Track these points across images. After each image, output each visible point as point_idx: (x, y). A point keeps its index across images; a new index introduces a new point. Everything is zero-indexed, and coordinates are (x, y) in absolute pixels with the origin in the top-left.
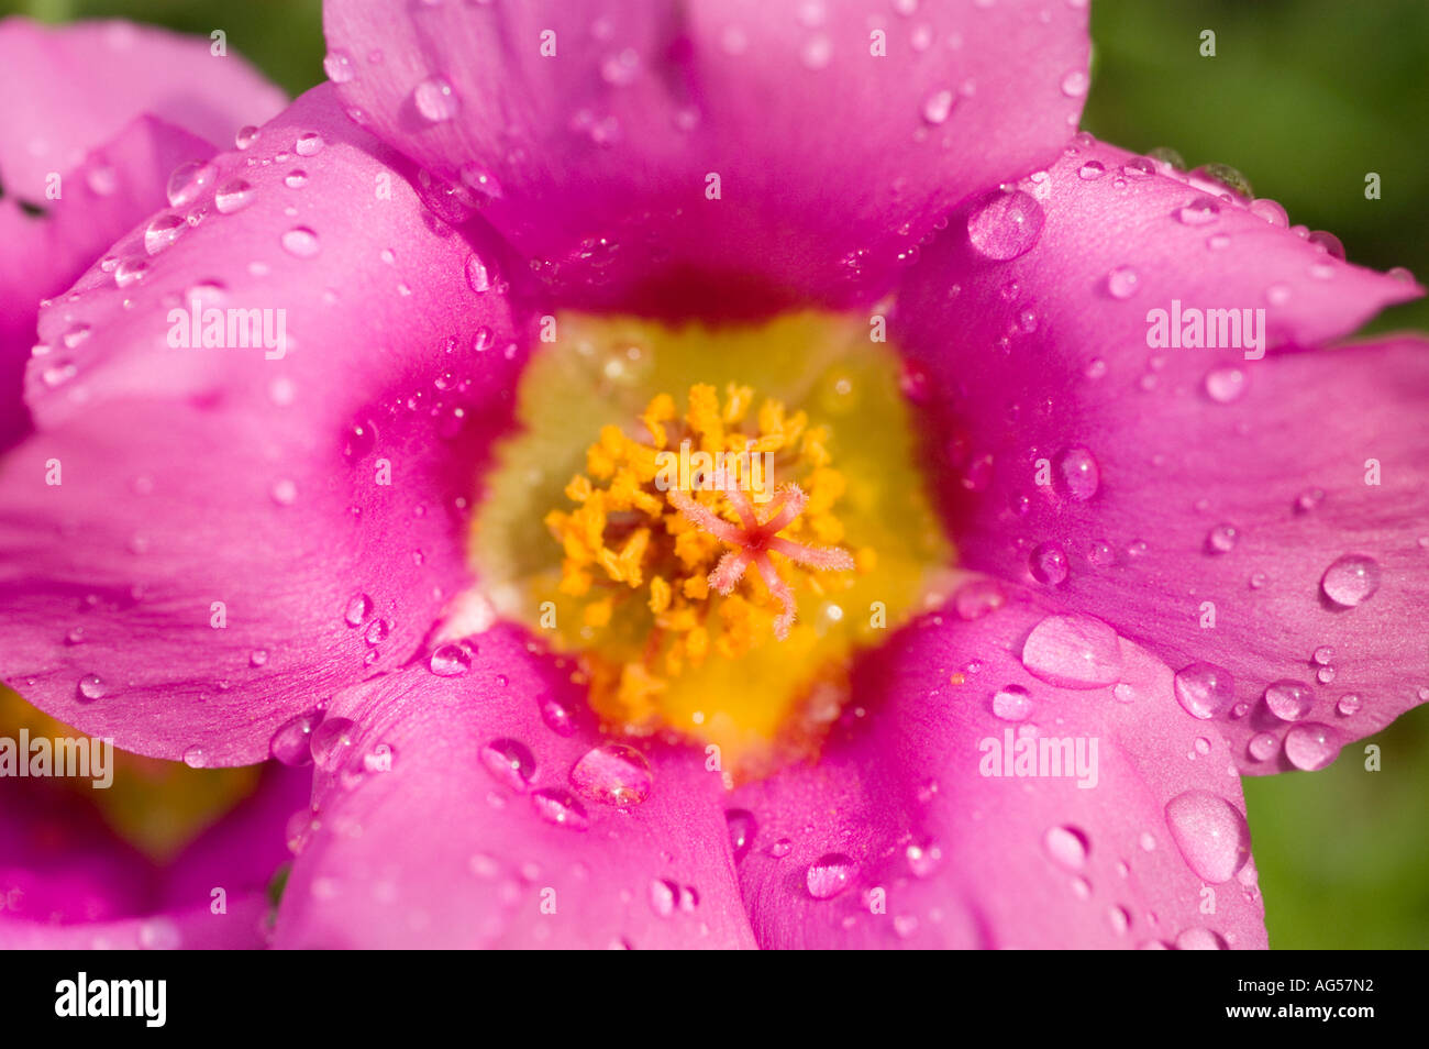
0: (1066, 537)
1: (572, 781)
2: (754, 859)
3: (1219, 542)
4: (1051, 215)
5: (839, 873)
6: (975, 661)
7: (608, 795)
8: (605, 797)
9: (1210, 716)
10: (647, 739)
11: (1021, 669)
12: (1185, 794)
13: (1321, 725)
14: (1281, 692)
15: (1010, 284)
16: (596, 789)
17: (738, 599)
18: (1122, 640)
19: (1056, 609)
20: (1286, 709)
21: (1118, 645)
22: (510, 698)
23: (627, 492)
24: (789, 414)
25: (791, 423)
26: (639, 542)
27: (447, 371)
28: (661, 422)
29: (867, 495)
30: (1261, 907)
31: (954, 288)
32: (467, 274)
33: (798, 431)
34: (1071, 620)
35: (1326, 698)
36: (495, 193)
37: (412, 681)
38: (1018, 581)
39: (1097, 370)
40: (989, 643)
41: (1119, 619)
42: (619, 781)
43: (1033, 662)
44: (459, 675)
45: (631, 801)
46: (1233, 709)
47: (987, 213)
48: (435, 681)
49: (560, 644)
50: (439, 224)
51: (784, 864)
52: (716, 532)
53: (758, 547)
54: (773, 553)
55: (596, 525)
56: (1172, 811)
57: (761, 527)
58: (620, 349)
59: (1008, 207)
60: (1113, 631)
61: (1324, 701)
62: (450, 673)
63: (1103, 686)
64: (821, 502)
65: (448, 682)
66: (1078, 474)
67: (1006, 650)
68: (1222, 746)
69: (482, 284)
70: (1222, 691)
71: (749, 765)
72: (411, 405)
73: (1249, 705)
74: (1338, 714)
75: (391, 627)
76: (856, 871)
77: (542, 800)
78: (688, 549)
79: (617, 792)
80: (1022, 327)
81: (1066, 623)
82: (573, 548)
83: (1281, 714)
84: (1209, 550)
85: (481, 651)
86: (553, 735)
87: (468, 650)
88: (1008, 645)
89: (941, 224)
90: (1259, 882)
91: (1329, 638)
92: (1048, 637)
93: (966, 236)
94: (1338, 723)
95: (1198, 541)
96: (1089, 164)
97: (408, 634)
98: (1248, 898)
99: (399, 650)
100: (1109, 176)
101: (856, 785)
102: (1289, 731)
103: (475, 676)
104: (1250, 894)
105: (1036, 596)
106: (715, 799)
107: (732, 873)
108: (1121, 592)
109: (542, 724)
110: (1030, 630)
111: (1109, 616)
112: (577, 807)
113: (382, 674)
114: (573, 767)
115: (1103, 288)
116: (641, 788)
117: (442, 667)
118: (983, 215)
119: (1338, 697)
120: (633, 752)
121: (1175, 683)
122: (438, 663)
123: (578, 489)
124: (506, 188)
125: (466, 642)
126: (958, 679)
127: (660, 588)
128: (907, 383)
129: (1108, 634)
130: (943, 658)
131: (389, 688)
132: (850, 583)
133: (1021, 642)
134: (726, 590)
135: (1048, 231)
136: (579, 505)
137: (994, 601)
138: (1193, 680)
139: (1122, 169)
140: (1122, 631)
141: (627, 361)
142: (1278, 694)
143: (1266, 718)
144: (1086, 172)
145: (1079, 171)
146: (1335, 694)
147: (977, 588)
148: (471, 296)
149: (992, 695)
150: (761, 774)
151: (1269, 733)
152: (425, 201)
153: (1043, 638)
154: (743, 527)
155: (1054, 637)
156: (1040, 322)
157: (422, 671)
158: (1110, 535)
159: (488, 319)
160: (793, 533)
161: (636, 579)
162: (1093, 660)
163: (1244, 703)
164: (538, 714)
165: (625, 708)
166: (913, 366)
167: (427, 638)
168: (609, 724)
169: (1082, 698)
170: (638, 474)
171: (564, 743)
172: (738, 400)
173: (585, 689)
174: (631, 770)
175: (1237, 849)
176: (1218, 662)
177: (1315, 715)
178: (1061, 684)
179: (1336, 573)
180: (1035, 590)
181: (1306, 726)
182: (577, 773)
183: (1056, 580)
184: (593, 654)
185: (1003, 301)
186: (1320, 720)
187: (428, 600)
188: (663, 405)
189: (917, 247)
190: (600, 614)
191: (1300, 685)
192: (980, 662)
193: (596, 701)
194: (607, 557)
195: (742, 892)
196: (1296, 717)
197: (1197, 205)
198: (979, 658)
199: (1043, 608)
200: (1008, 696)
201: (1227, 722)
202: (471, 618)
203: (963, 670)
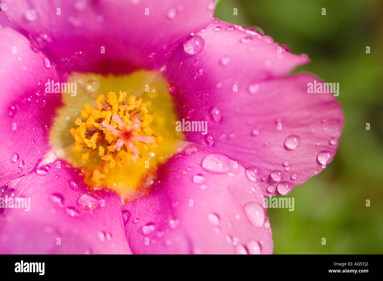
0: (213, 132)
1: (77, 204)
2: (130, 224)
3: (256, 132)
4: (206, 42)
5: (152, 228)
6: (189, 167)
7: (88, 208)
8: (87, 208)
9: (256, 181)
10: (100, 191)
11: (202, 169)
12: (249, 203)
13: (287, 182)
14: (275, 173)
15: (196, 61)
16: (84, 206)
17: (123, 151)
18: (230, 160)
19: (212, 152)
20: (277, 178)
21: (229, 162)
22: (60, 181)
23: (92, 122)
24: (137, 99)
25: (137, 102)
26: (95, 136)
27: (39, 90)
28: (101, 102)
29: (161, 121)
30: (271, 233)
31: (181, 63)
32: (44, 62)
33: (139, 104)
34: (216, 155)
35: (288, 175)
36: (49, 40)
37: (32, 177)
38: (202, 144)
39: (219, 85)
40: (194, 162)
41: (229, 154)
42: (91, 203)
43: (206, 167)
44: (45, 175)
45: (94, 209)
46: (262, 179)
47: (189, 42)
48: (38, 177)
49: (75, 165)
50: (35, 49)
51: (137, 226)
52: (116, 133)
53: (127, 137)
54: (133, 139)
55: (83, 132)
56: (245, 208)
57: (128, 132)
58: (90, 82)
59: (195, 40)
60: (227, 158)
61: (287, 176)
62: (43, 174)
63: (225, 173)
64: (146, 124)
65: (42, 177)
66: (215, 114)
67: (198, 164)
68: (259, 189)
69: (49, 65)
70: (258, 174)
71: (129, 198)
72: (29, 100)
73: (266, 177)
74: (292, 179)
75: (26, 162)
76: (156, 227)
77: (68, 210)
78: (109, 138)
79: (90, 206)
80: (199, 73)
81: (215, 155)
82: (77, 138)
83: (275, 179)
84: (252, 135)
85: (52, 168)
86: (73, 191)
87: (47, 168)
88: (199, 162)
89: (176, 45)
90: (271, 226)
91: (287, 158)
92: (210, 160)
93: (183, 49)
94: (292, 182)
95: (249, 132)
96: (217, 27)
97: (31, 164)
98: (267, 231)
99: (28, 169)
100: (223, 31)
101: (158, 203)
102: (278, 184)
103: (49, 175)
104: (268, 230)
105: (206, 148)
106: (119, 207)
107: (123, 228)
108: (229, 147)
109: (69, 188)
110: (205, 158)
111: (226, 153)
112: (78, 211)
113: (24, 175)
114: (78, 200)
115: (220, 62)
116: (97, 205)
117: (40, 173)
118: (188, 42)
119: (291, 174)
120: (95, 195)
121: (245, 172)
122: (39, 172)
123: (78, 122)
124: (53, 39)
125: (47, 165)
126: (185, 172)
127: (101, 149)
128: (170, 89)
129: (226, 158)
130: (181, 167)
131: (25, 179)
132: (155, 146)
133: (202, 161)
134: (119, 149)
135: (205, 46)
136: (78, 126)
137: (196, 150)
138: (251, 171)
139: (226, 28)
140: (230, 158)
141: (93, 85)
142: (274, 174)
143: (271, 180)
144: (216, 29)
145: (214, 29)
146: (290, 174)
147: (191, 146)
148: (45, 69)
149: (193, 177)
150: (132, 200)
151: (272, 185)
152: (31, 43)
153: (208, 160)
154: (123, 131)
155: (211, 160)
156: (204, 72)
157: (35, 174)
158: (225, 131)
159: (51, 75)
160: (138, 133)
161: (94, 147)
162: (222, 166)
163: (265, 177)
164: (68, 185)
165: (94, 183)
166: (172, 85)
167: (37, 165)
168: (89, 187)
169: (219, 177)
170: (94, 117)
171: (76, 193)
172: (123, 96)
173: (83, 177)
174: (95, 200)
175: (264, 218)
176: (257, 166)
177: (285, 180)
178: (213, 173)
179: (289, 140)
180: (206, 147)
181: (283, 183)
182: (79, 202)
183: (211, 144)
184: (85, 168)
185: (194, 67)
186: (287, 181)
187: (37, 154)
188: (101, 97)
189: (170, 51)
190: (86, 157)
191: (280, 171)
192: (190, 167)
193: (86, 181)
194: (86, 141)
195: (126, 233)
196: (280, 180)
197: (246, 38)
198: (191, 166)
199: (208, 152)
200: (198, 177)
201: (261, 182)
202: (50, 158)
203: (186, 170)
